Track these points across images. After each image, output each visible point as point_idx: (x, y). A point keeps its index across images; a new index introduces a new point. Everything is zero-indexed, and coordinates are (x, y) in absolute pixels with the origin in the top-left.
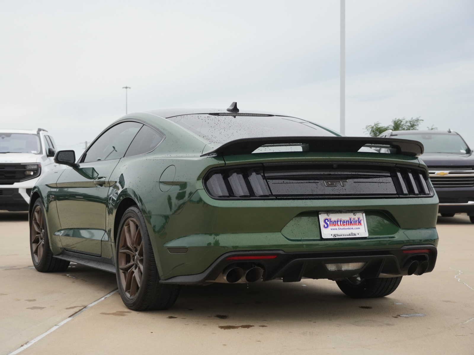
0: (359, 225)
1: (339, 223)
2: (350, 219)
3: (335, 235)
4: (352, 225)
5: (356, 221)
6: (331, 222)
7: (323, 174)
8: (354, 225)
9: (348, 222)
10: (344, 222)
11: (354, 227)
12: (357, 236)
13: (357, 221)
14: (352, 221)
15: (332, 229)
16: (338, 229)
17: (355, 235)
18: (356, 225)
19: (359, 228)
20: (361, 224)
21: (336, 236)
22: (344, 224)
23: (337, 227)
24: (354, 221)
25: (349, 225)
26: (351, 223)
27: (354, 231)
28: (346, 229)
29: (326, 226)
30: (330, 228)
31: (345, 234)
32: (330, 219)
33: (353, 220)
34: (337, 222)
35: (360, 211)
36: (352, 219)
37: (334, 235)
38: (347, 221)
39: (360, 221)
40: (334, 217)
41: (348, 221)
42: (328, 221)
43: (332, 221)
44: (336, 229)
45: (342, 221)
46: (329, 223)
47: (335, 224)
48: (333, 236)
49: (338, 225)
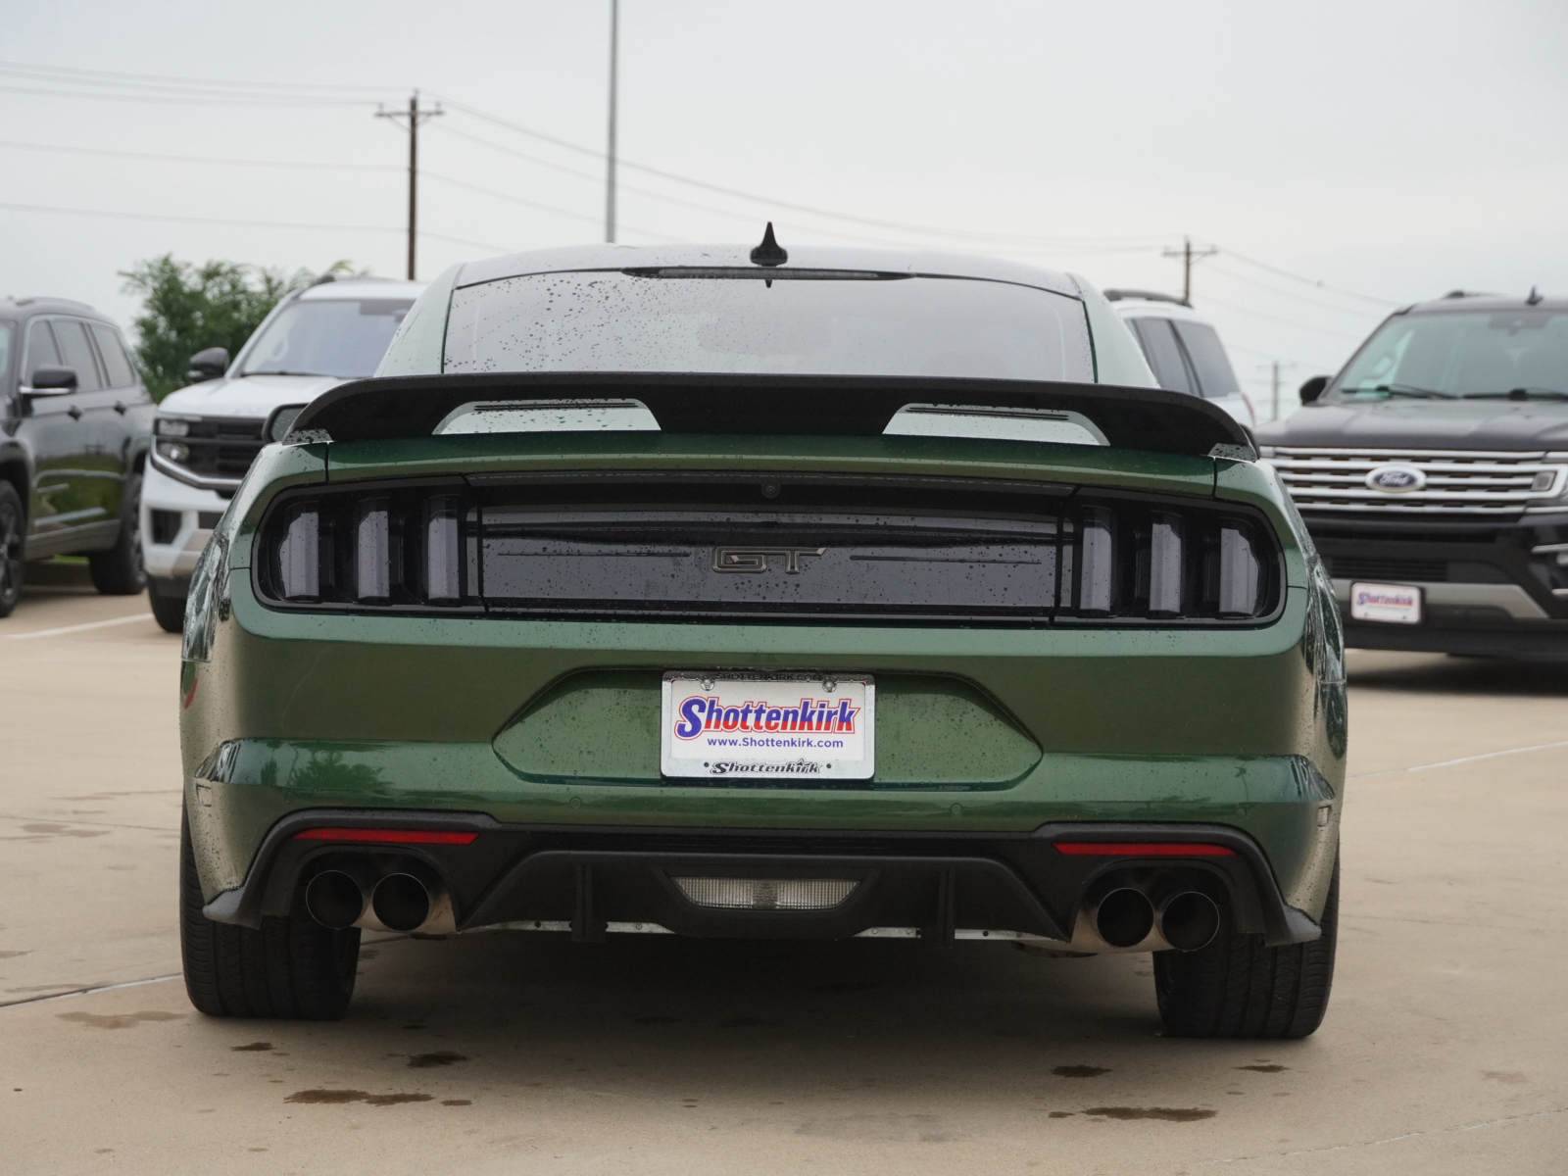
0: (840, 728)
1: (751, 718)
2: (806, 705)
3: (723, 766)
4: (810, 728)
5: (830, 715)
6: (715, 715)
7: (724, 520)
8: (819, 728)
9: (791, 716)
10: (774, 715)
11: (815, 737)
12: (824, 774)
13: (836, 713)
14: (813, 713)
15: (712, 742)
16: (740, 742)
17: (813, 768)
18: (827, 728)
19: (839, 743)
20: (849, 728)
21: (728, 768)
22: (773, 723)
23: (738, 735)
24: (821, 714)
25: (793, 727)
26: (806, 719)
27: (810, 755)
28: (779, 743)
29: (688, 727)
30: (705, 735)
31: (769, 764)
32: (712, 703)
33: (818, 709)
34: (741, 715)
35: (857, 676)
36: (814, 705)
37: (718, 766)
38: (787, 713)
39: (851, 713)
40: (730, 694)
41: (795, 713)
42: (702, 710)
43: (719, 712)
44: (733, 743)
45: (768, 710)
46: (703, 717)
47: (730, 723)
48: (710, 767)
49: (744, 726)
